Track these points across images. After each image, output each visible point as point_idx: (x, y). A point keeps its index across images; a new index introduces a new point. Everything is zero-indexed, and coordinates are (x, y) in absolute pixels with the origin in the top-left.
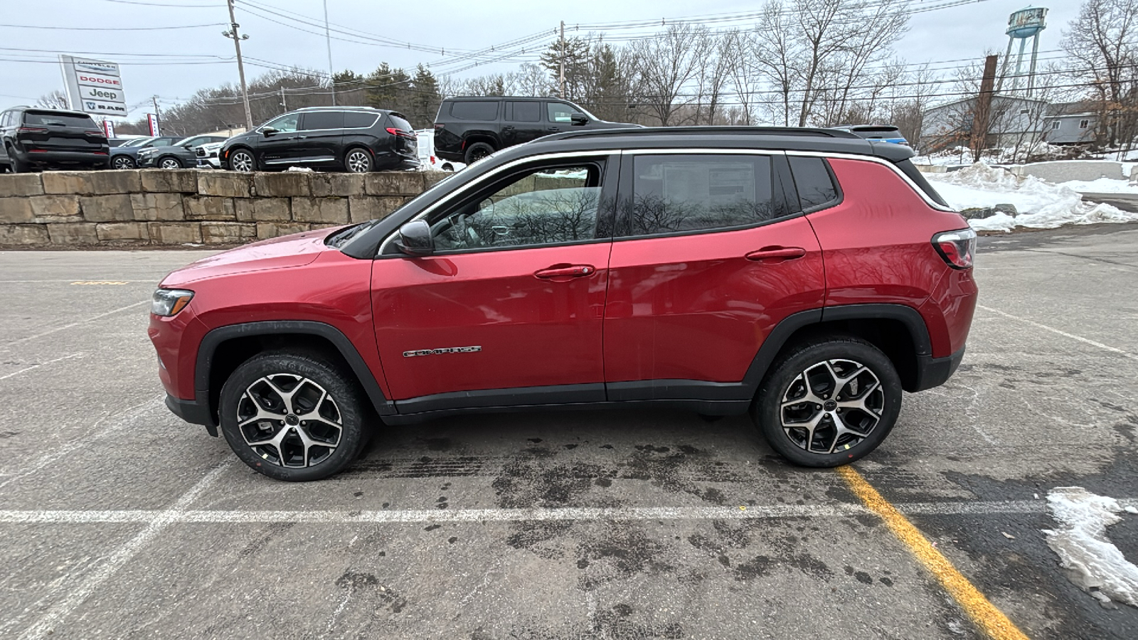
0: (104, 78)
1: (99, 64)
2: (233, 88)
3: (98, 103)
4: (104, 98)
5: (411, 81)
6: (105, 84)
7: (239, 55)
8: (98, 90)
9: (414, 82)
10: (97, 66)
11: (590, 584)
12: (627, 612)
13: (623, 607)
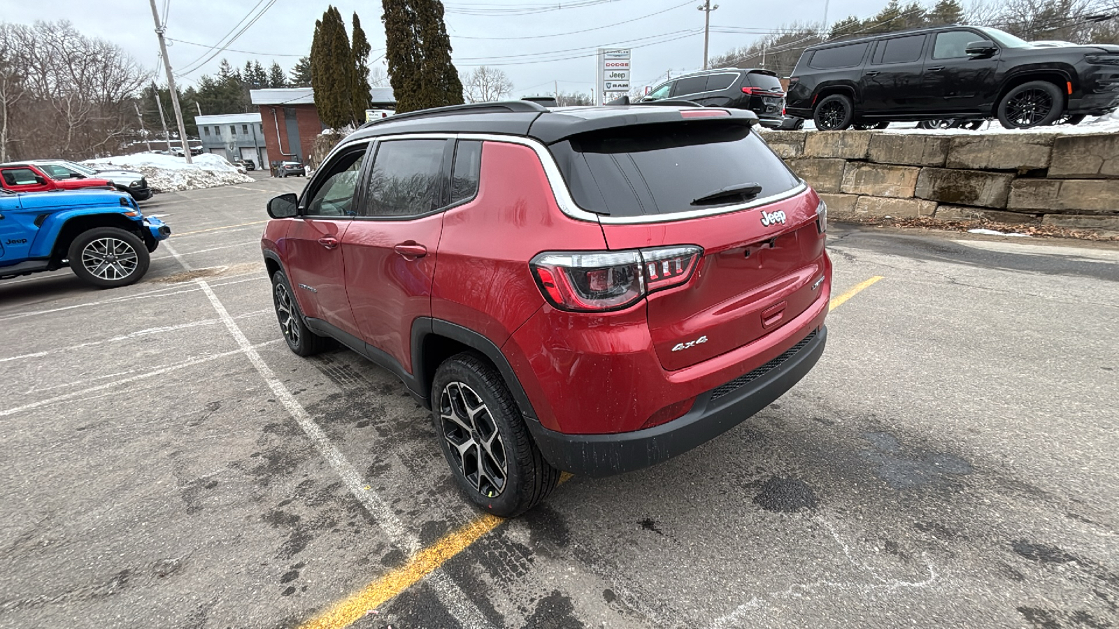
0: (620, 62)
1: (619, 52)
2: (737, 54)
3: (613, 83)
4: (617, 78)
5: (926, 16)
6: (620, 67)
7: (707, 25)
8: (615, 72)
9: (930, 16)
10: (617, 54)
11: (236, 465)
12: (210, 487)
13: (215, 484)
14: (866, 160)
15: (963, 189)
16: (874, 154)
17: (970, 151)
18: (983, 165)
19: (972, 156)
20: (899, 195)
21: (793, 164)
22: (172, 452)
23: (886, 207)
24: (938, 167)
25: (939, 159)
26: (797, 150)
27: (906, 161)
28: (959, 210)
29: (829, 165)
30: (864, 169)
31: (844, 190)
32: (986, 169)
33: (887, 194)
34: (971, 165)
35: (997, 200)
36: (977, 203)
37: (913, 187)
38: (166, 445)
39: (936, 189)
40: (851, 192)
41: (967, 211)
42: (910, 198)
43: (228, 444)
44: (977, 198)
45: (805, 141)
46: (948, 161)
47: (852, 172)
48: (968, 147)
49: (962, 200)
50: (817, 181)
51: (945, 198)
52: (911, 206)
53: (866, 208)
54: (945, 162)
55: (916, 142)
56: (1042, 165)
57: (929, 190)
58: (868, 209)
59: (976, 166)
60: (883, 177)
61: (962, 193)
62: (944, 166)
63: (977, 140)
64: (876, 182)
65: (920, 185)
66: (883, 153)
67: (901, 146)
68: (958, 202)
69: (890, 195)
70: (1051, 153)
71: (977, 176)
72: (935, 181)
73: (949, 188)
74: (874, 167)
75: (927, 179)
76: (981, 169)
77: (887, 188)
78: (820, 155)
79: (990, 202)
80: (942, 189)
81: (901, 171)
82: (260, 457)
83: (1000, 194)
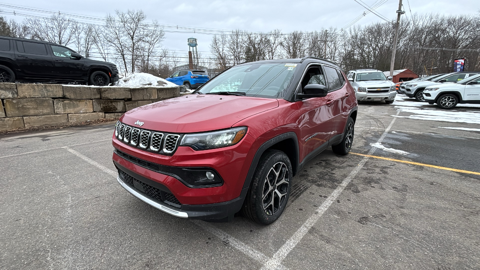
11: (382, 188)
12: (396, 188)
13: (394, 188)
14: (64, 98)
15: (111, 107)
16: (67, 95)
17: (108, 93)
18: (114, 98)
19: (110, 95)
20: (87, 112)
21: (14, 101)
22: (402, 209)
23: (84, 117)
24: (99, 99)
25: (98, 96)
26: (13, 94)
27: (84, 97)
28: (113, 114)
29: (43, 101)
30: (66, 102)
31: (58, 113)
32: (115, 99)
33: (81, 112)
34: (110, 98)
35: (123, 109)
36: (117, 111)
37: (92, 108)
38: (403, 214)
39: (102, 108)
40: (62, 113)
41: (116, 114)
42: (92, 112)
43: (377, 197)
44: (117, 109)
45: (16, 89)
46: (102, 97)
47: (59, 104)
48: (107, 92)
49: (112, 111)
50: (37, 110)
51: (106, 110)
52: (95, 115)
53: (75, 119)
54: (101, 97)
55: (86, 90)
56: (130, 97)
57: (99, 108)
58: (76, 119)
59: (112, 99)
60: (77, 105)
61: (112, 108)
62: (101, 98)
63: (109, 89)
64: (74, 107)
65: (95, 107)
66: (72, 94)
67: (80, 91)
68: (111, 111)
69: (84, 112)
70: (131, 94)
71: (114, 101)
72: (101, 105)
73: (106, 106)
74: (71, 101)
75: (97, 104)
76: (114, 99)
77: (81, 110)
78: (32, 96)
79: (121, 110)
80: (104, 107)
81: (85, 102)
82: (372, 185)
83: (123, 107)
